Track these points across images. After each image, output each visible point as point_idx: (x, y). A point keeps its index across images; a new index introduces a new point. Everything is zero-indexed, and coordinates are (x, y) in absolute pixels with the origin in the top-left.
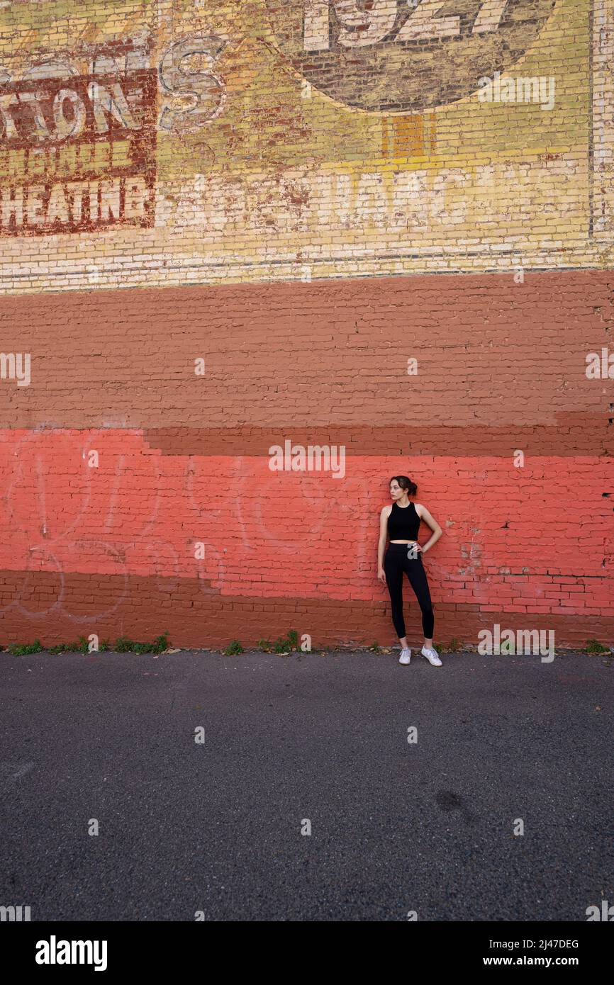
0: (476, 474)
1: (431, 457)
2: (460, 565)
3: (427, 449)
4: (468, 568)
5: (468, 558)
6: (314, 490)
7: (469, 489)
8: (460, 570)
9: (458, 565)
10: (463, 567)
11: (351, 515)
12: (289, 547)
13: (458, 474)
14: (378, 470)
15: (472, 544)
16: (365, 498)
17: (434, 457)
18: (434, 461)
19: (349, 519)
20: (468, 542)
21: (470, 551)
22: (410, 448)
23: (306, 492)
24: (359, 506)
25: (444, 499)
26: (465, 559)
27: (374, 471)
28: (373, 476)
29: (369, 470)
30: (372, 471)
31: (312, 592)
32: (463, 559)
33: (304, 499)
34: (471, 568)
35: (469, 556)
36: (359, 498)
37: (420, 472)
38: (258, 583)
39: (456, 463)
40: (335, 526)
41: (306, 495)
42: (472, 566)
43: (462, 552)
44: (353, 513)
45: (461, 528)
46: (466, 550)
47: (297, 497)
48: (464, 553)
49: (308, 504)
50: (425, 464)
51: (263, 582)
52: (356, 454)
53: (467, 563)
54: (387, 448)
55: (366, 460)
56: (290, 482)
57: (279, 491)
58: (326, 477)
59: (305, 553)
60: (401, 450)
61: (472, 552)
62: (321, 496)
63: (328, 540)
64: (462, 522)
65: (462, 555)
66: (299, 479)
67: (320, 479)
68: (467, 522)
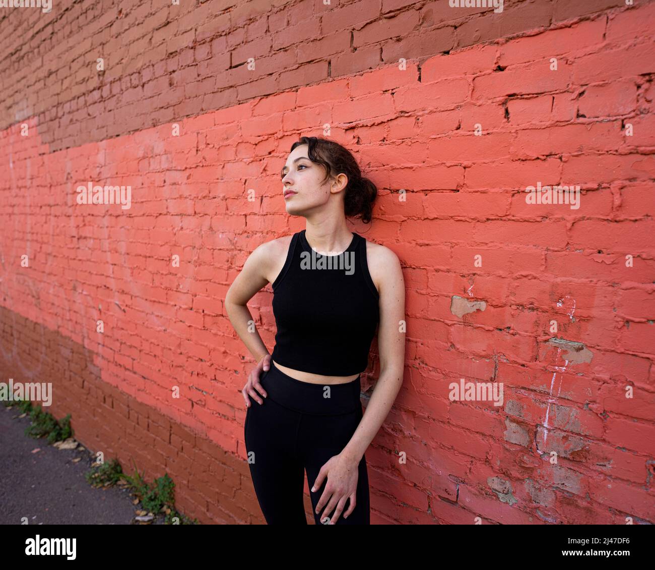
0: (585, 106)
1: (410, 65)
2: (497, 464)
3: (399, 40)
4: (528, 486)
5: (529, 449)
6: (181, 197)
7: (546, 173)
8: (495, 483)
9: (487, 461)
10: (506, 474)
11: (233, 257)
12: (157, 316)
13: (507, 111)
14: (280, 135)
15: (550, 401)
16: (255, 214)
17: (422, 61)
18: (420, 79)
19: (230, 268)
20: (532, 390)
21: (536, 426)
22: (352, 48)
23: (171, 203)
24: (246, 235)
25: (452, 217)
26: (518, 448)
27: (271, 140)
28: (270, 153)
29: (261, 138)
30: (267, 139)
31: (187, 414)
32: (507, 447)
33: (169, 217)
34: (540, 490)
35: (531, 442)
36: (246, 216)
37: (378, 124)
38: (131, 374)
39: (501, 69)
40: (210, 280)
41: (172, 210)
42: (542, 482)
43: (507, 422)
44: (235, 252)
45: (509, 328)
46: (521, 419)
47: (160, 214)
48: (514, 425)
49: (174, 228)
50: (393, 94)
51: (135, 373)
52: (238, 99)
53: (523, 467)
54: (297, 66)
55: (255, 113)
56: (153, 183)
57: (142, 202)
58: (194, 166)
59: (174, 333)
60: (330, 63)
61: (546, 432)
62: (191, 211)
63: (201, 311)
64: (514, 307)
65: (505, 432)
66: (162, 175)
67: (188, 172)
68: (533, 309)
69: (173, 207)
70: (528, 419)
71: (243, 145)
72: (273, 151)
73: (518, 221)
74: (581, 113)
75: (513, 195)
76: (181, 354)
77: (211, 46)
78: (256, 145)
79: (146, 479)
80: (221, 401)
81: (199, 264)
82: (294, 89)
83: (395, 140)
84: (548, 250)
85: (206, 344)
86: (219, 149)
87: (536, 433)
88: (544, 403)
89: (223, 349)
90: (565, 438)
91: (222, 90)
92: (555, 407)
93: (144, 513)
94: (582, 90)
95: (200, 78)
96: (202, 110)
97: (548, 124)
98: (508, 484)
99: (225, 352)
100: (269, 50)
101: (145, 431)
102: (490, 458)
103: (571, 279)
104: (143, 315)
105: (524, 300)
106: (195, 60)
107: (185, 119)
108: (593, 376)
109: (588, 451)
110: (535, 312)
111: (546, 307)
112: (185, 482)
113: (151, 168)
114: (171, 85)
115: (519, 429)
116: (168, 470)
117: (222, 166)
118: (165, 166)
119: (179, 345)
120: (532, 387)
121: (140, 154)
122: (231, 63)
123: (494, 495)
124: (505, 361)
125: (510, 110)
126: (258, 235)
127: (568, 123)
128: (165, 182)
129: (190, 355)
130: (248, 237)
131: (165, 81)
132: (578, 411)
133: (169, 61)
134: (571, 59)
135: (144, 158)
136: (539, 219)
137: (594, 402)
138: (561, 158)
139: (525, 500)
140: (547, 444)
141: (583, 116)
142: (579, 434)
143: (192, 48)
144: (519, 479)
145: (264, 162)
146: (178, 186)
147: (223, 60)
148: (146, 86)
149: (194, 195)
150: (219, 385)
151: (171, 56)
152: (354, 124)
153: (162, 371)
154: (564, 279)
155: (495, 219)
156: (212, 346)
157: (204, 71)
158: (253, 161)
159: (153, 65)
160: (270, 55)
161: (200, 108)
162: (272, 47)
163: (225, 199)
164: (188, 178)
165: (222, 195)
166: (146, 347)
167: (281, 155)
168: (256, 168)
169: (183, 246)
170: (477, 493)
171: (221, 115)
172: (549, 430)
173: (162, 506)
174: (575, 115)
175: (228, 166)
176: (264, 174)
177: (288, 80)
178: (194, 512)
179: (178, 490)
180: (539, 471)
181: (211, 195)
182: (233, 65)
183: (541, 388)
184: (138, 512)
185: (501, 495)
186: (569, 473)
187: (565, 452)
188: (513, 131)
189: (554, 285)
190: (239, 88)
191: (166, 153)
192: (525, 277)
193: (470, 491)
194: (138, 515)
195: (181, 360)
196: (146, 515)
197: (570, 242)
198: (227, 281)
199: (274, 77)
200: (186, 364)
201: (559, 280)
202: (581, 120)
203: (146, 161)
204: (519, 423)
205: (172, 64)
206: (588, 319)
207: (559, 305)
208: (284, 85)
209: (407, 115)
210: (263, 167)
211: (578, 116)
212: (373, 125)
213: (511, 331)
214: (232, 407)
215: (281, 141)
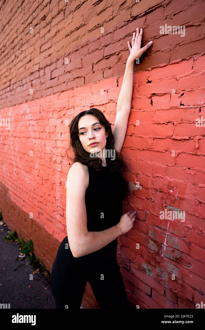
0: (184, 100)
1: (114, 79)
2: (146, 257)
3: (110, 68)
4: (158, 270)
5: (158, 254)
6: (35, 131)
7: (167, 131)
8: (145, 266)
9: (142, 256)
10: (148, 262)
11: (52, 157)
12: (28, 177)
13: (152, 101)
14: (67, 108)
15: (167, 233)
16: (59, 140)
17: (119, 78)
18: (118, 86)
19: (51, 161)
20: (160, 228)
21: (161, 244)
22: (93, 72)
23: (32, 133)
24: (56, 148)
25: (129, 147)
26: (154, 252)
27: (64, 110)
28: (64, 115)
29: (60, 109)
30: (63, 109)
31: (37, 217)
32: (150, 251)
33: (31, 139)
34: (162, 272)
35: (159, 250)
36: (56, 140)
37: (102, 105)
38: (20, 199)
39: (149, 82)
40: (44, 165)
41: (32, 136)
42: (163, 269)
43: (150, 240)
44: (52, 155)
45: (151, 199)
46: (155, 240)
47: (29, 137)
48: (152, 242)
49: (32, 144)
50: (107, 92)
51: (21, 199)
52: (53, 92)
53: (156, 261)
54: (73, 79)
55: (60, 98)
56: (26, 125)
57: (23, 132)
58: (39, 119)
59: (33, 185)
60: (85, 78)
61: (165, 247)
62: (38, 137)
63: (41, 177)
64: (153, 190)
65: (149, 244)
66: (29, 122)
67: (37, 121)
68: (161, 192)
69: (33, 134)
70: (158, 240)
71: (55, 112)
72: (65, 114)
73: (155, 151)
74: (182, 103)
75: (154, 139)
76: (35, 193)
77: (44, 70)
78: (59, 111)
79: (24, 240)
80: (48, 214)
81: (41, 158)
82: (72, 89)
83: (108, 112)
84: (167, 165)
85: (43, 190)
86: (47, 112)
87: (161, 246)
88: (164, 234)
89: (48, 193)
90: (173, 251)
91: (48, 88)
92: (169, 237)
93: (22, 254)
94: (182, 93)
95: (41, 83)
96: (42, 96)
97: (168, 108)
98: (150, 267)
99: (49, 195)
100: (64, 72)
101: (24, 222)
102: (143, 254)
103: (177, 180)
104: (23, 176)
105: (157, 187)
106: (39, 76)
107: (36, 100)
108: (185, 225)
109: (182, 259)
110: (162, 193)
111: (166, 192)
112: (37, 244)
113: (26, 119)
114: (32, 85)
115: (154, 244)
116: (31, 238)
117: (48, 120)
118: (30, 118)
119: (35, 190)
120: (160, 226)
121: (22, 113)
122: (51, 77)
123: (144, 270)
124: (149, 213)
125: (153, 101)
126: (60, 149)
127: (176, 108)
128: (30, 124)
129: (38, 194)
130: (56, 149)
131: (30, 84)
132: (179, 240)
133: (31, 76)
134: (178, 78)
135: (23, 114)
136: (164, 151)
137: (185, 237)
138: (173, 124)
139: (156, 275)
140: (166, 252)
141: (183, 105)
142: (179, 250)
143: (38, 71)
144: (154, 266)
145: (62, 119)
146: (34, 127)
147: (48, 76)
148: (24, 86)
149: (39, 131)
150: (47, 207)
151: (32, 74)
152: (93, 105)
153: (29, 199)
154: (174, 179)
155: (146, 150)
156: (45, 192)
157: (43, 81)
158: (58, 118)
159: (26, 78)
160: (64, 74)
161: (41, 96)
162: (65, 71)
163: (49, 133)
164: (37, 124)
165: (48, 131)
166: (24, 189)
167: (68, 116)
168: (59, 121)
169: (35, 151)
170: (138, 268)
171: (48, 99)
172: (166, 247)
173: (29, 252)
174: (179, 104)
175: (50, 120)
176: (62, 124)
177: (70, 85)
178: (39, 256)
179: (34, 246)
180: (162, 264)
181: (45, 131)
182: (52, 78)
183: (164, 227)
184: (20, 253)
185: (147, 271)
186: (174, 267)
187: (173, 257)
188: (154, 110)
189: (170, 182)
190: (54, 88)
191: (30, 113)
192: (158, 177)
193: (135, 267)
194: (20, 255)
195: (35, 196)
196: (23, 255)
197: (177, 163)
198: (49, 166)
199: (66, 83)
200: (37, 198)
201: (171, 180)
202: (182, 107)
203: (24, 116)
204: (155, 241)
205: (32, 77)
206: (183, 199)
207: (171, 191)
208: (69, 87)
209: (112, 101)
210: (62, 121)
211: (181, 105)
212: (100, 105)
213: (152, 201)
214: (52, 217)
215: (68, 110)
